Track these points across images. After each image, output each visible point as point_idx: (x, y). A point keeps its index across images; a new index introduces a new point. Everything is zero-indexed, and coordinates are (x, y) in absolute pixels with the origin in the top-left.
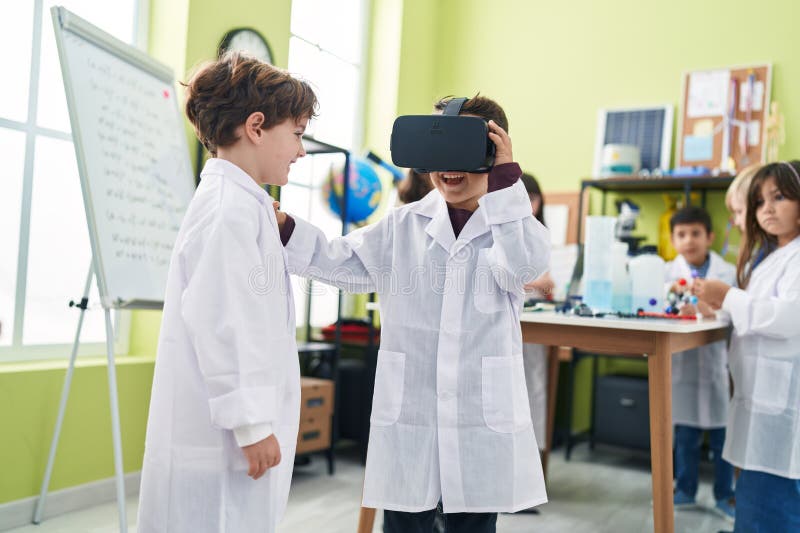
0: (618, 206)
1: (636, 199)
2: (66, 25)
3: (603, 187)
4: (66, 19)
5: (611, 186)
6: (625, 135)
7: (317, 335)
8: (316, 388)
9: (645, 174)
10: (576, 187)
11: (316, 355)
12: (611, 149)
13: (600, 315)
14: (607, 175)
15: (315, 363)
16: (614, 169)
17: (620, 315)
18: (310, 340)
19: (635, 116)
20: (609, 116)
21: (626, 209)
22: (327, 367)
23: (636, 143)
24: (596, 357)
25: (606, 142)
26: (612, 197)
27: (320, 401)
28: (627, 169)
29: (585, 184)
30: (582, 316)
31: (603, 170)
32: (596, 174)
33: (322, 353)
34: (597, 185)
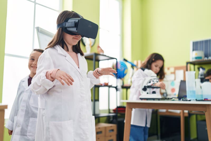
0: (199, 69)
1: (204, 66)
2: (40, 31)
3: (194, 63)
4: (40, 29)
5: (196, 63)
6: (199, 48)
7: (112, 111)
8: (111, 127)
9: (206, 59)
10: (185, 65)
11: (111, 117)
12: (195, 52)
13: (190, 101)
14: (194, 60)
15: (111, 119)
16: (196, 58)
17: (196, 100)
18: (110, 113)
19: (201, 42)
20: (193, 43)
21: (201, 70)
22: (115, 120)
23: (203, 50)
24: (197, 115)
25: (193, 50)
26: (196, 67)
27: (113, 130)
28: (201, 58)
29: (187, 63)
30: (184, 101)
31: (193, 58)
32: (191, 60)
33: (113, 116)
34: (191, 63)
